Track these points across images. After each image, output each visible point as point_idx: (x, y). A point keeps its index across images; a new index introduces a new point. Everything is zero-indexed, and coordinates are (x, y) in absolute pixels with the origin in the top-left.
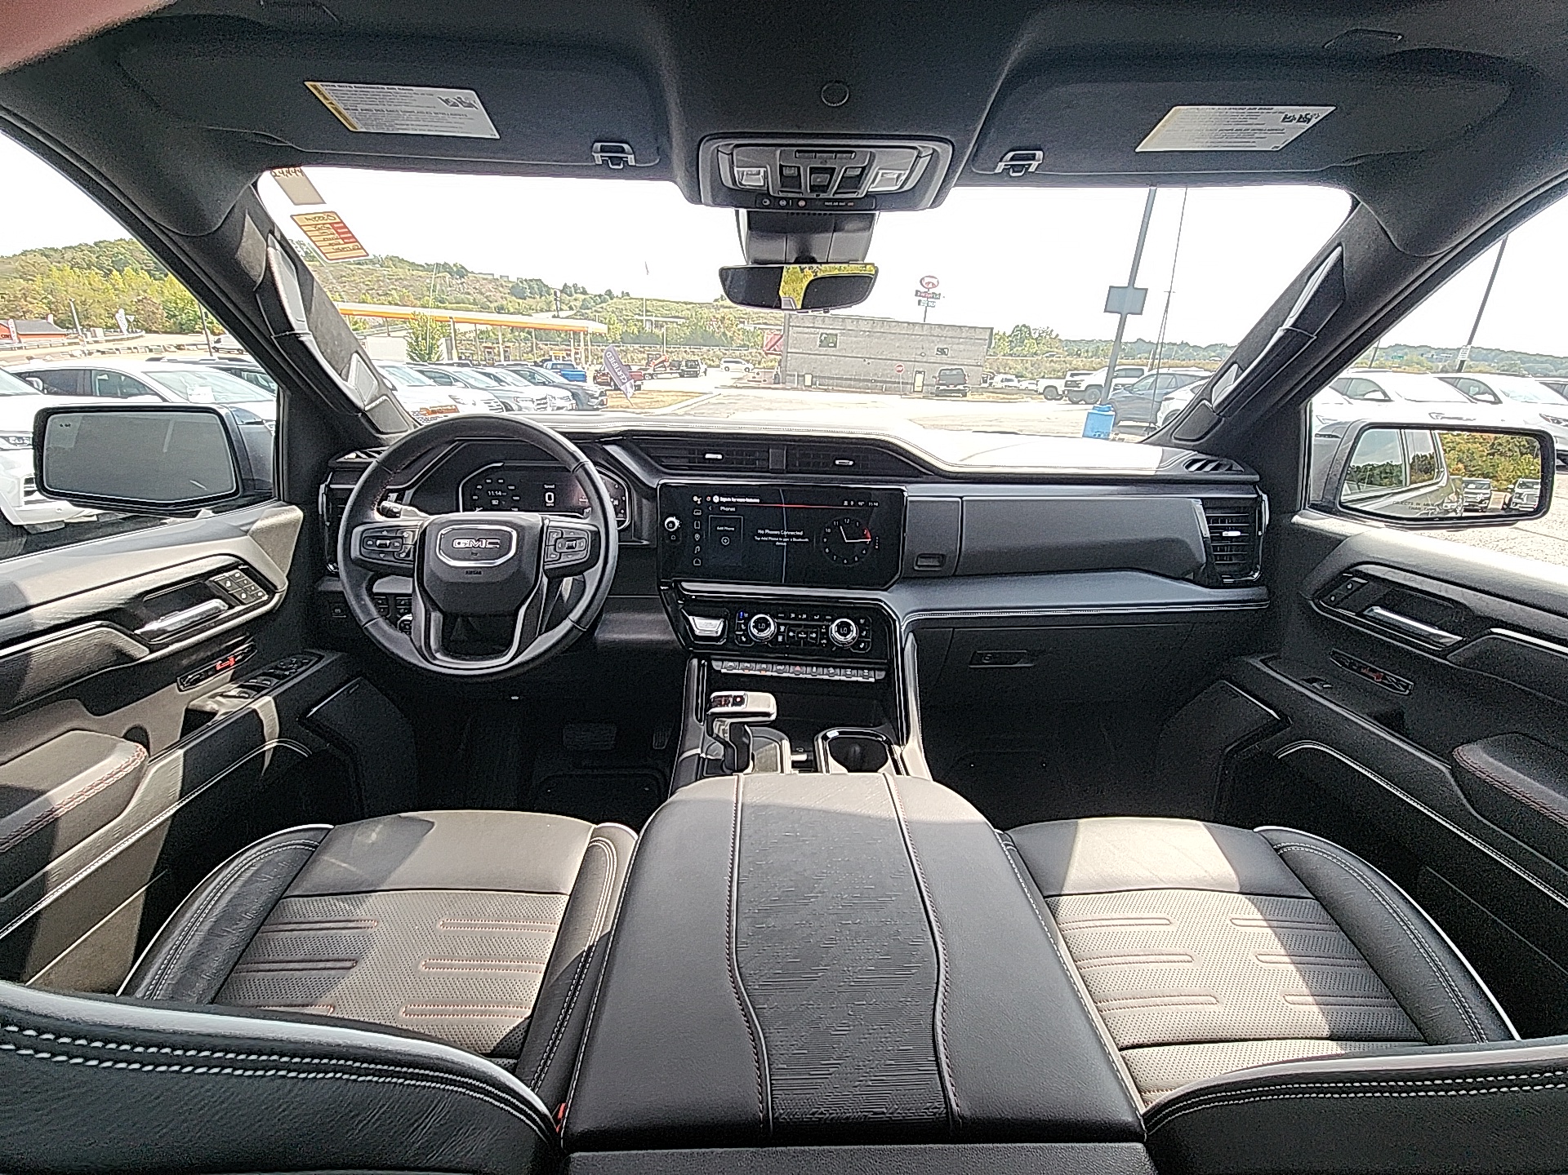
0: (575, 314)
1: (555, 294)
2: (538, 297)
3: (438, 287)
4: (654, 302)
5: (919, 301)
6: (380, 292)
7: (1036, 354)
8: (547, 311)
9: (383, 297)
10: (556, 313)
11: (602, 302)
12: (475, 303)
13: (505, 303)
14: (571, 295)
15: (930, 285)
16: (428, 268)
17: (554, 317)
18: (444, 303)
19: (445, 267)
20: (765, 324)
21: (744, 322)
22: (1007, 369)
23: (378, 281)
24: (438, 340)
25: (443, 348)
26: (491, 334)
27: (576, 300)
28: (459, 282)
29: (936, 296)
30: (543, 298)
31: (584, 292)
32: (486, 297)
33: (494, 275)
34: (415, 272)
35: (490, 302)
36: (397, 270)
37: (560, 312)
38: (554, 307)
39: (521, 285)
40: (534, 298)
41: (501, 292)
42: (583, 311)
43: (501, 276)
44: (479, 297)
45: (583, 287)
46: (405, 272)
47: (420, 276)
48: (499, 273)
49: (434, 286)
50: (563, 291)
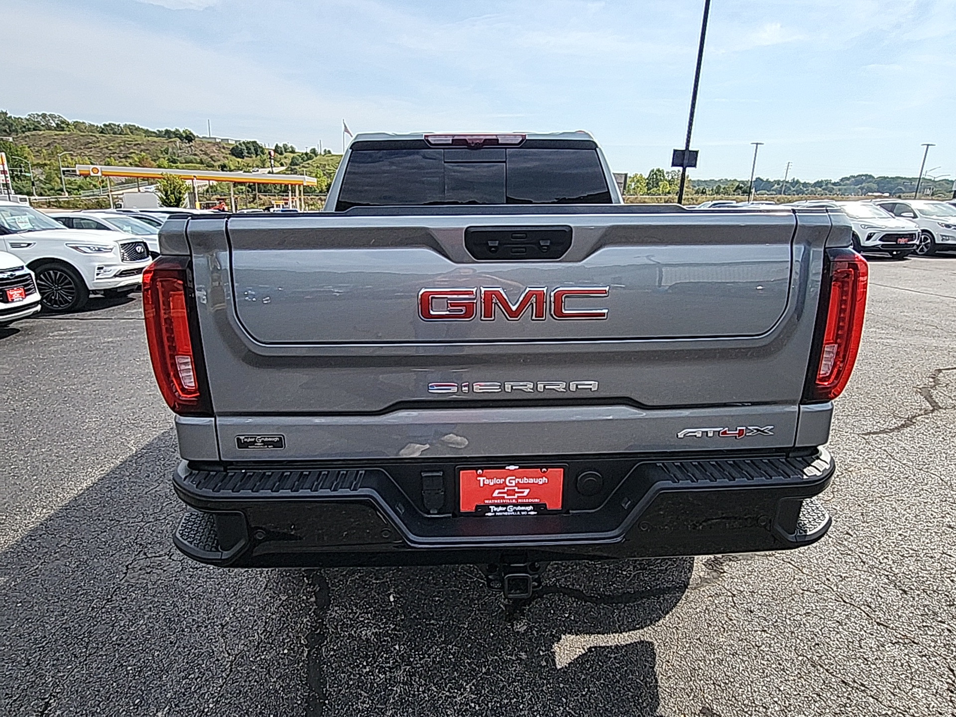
0: (286, 170)
1: (270, 153)
2: (254, 156)
3: (170, 150)
6: (121, 155)
8: (262, 168)
9: (123, 160)
10: (270, 169)
11: (308, 159)
12: (202, 162)
13: (226, 162)
14: (281, 154)
16: (159, 134)
17: (269, 173)
18: (176, 163)
19: (177, 134)
23: (119, 146)
24: (184, 194)
25: (188, 201)
27: (285, 158)
28: (188, 145)
30: (259, 157)
31: (293, 152)
32: (211, 157)
33: (215, 138)
34: (149, 139)
35: (215, 161)
36: (135, 137)
37: (274, 169)
38: (268, 164)
39: (240, 147)
40: (251, 157)
41: (223, 153)
42: (293, 167)
43: (222, 140)
44: (205, 157)
45: (291, 147)
46: (141, 138)
47: (155, 142)
48: (219, 137)
49: (167, 149)
50: (275, 151)
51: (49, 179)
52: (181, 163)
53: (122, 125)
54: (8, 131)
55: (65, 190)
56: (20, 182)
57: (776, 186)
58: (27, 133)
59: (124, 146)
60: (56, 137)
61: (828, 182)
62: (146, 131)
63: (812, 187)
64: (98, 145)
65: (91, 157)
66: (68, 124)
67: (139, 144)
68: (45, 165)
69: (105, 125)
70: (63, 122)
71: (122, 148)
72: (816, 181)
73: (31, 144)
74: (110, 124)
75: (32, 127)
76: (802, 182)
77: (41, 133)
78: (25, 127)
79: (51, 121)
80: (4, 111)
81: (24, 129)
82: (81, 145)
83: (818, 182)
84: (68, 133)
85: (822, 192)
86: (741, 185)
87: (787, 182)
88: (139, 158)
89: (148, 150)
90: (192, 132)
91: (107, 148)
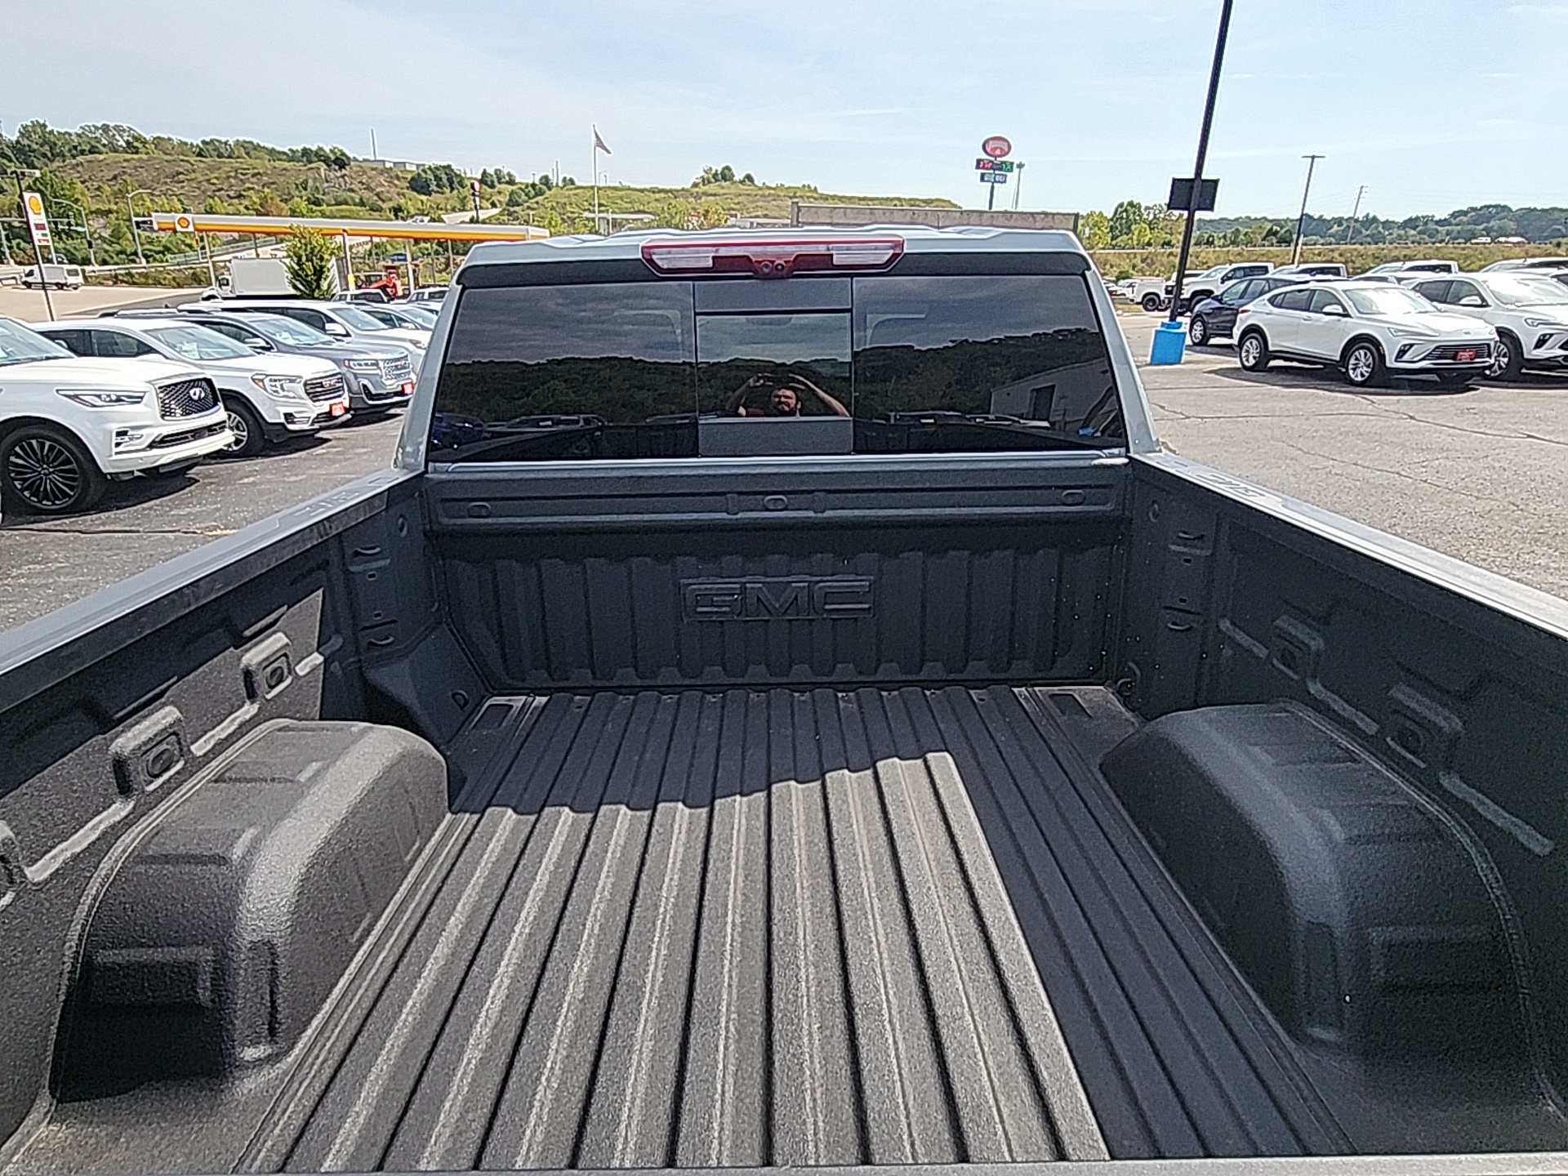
0: (501, 214)
1: (472, 186)
2: (448, 191)
3: (310, 183)
4: (609, 192)
5: (983, 175)
6: (232, 194)
7: (1149, 244)
8: (460, 210)
9: (235, 201)
10: (474, 213)
11: (536, 195)
12: (362, 204)
13: (402, 201)
14: (492, 186)
15: (998, 152)
16: (292, 157)
17: (472, 221)
18: (320, 205)
19: (320, 155)
20: (766, 216)
21: (736, 216)
22: (1108, 267)
23: (229, 177)
24: (328, 261)
25: (334, 271)
26: (389, 247)
27: (500, 193)
28: (339, 174)
29: (1009, 167)
30: (455, 192)
31: (511, 182)
32: (377, 195)
33: (384, 162)
34: (277, 164)
35: (383, 201)
36: (251, 161)
37: (480, 212)
38: (471, 204)
39: (423, 175)
40: (442, 193)
41: (396, 186)
42: (512, 209)
43: (395, 163)
44: (366, 194)
45: (509, 174)
46: (263, 164)
47: (285, 169)
48: (390, 158)
49: (306, 182)
50: (482, 181)
51: (117, 236)
52: (328, 205)
53: (231, 142)
54: (49, 154)
55: (140, 254)
56: (70, 241)
57: (1336, 228)
58: (80, 159)
59: (236, 177)
60: (125, 164)
61: (1427, 220)
62: (272, 151)
63: (1399, 228)
64: (193, 176)
65: (182, 198)
66: (144, 143)
67: (259, 173)
68: (110, 211)
69: (204, 142)
70: (136, 139)
71: (232, 180)
72: (1406, 218)
73: (87, 177)
74: (212, 141)
75: (87, 148)
76: (1382, 219)
77: (101, 157)
78: (75, 147)
79: (118, 137)
80: (42, 122)
81: (74, 152)
82: (167, 177)
83: (1411, 219)
84: (145, 157)
85: (1418, 238)
86: (1275, 228)
87: (1357, 221)
88: (260, 198)
89: (273, 183)
90: (345, 151)
91: (208, 180)
